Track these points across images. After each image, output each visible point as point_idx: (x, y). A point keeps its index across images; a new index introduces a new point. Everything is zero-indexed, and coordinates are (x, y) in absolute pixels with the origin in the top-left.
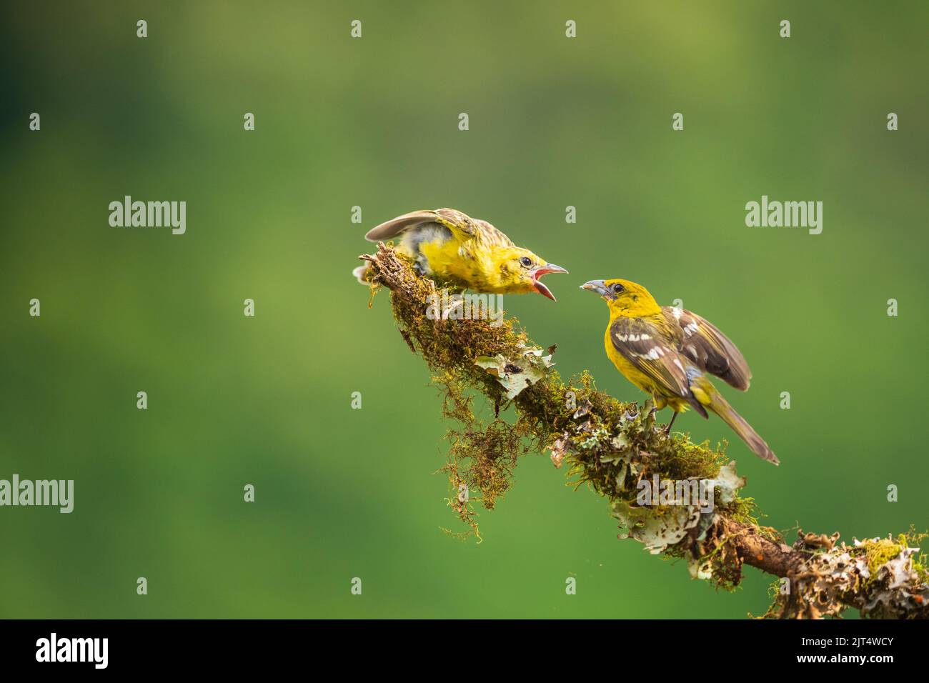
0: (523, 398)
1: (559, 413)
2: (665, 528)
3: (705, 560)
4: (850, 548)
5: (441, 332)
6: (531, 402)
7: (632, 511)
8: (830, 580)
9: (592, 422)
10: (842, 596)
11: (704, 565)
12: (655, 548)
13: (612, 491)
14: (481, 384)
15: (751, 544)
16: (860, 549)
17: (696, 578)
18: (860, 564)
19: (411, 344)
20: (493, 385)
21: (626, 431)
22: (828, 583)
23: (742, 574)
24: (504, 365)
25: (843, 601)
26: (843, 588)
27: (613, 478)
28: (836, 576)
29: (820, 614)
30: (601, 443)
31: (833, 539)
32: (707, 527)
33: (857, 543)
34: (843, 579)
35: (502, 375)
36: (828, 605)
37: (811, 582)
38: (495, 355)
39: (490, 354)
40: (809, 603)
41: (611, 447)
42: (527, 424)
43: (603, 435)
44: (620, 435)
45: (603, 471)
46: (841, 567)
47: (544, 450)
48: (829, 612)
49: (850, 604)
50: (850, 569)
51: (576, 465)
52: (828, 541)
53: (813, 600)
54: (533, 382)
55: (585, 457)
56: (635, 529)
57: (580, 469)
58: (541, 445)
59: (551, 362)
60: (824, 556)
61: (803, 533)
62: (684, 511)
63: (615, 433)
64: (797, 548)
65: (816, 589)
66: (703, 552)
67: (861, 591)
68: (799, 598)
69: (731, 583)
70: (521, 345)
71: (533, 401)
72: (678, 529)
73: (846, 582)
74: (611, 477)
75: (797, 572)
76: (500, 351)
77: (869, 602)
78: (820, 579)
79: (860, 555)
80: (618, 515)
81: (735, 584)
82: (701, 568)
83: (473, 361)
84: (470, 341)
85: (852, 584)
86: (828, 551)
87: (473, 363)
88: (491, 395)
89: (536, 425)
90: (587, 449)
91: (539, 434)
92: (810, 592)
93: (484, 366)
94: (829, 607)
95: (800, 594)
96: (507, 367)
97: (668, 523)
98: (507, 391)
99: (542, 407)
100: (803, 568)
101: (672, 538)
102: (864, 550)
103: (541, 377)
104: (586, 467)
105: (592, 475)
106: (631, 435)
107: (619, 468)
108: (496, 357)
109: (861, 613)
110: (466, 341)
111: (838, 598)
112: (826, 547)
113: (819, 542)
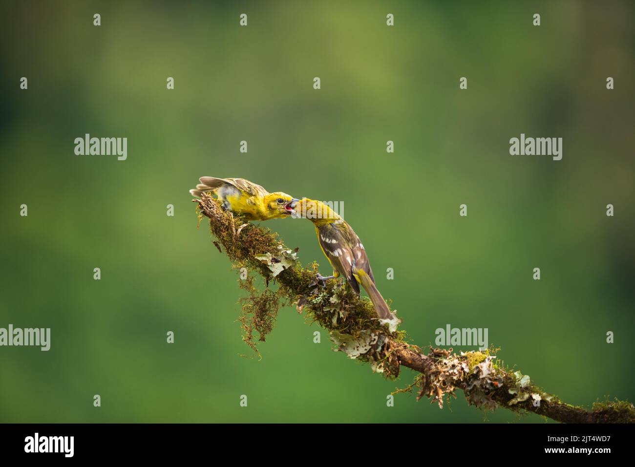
0: (281, 276)
1: (300, 284)
2: (358, 345)
3: (380, 362)
4: (458, 356)
5: (237, 240)
6: (285, 278)
7: (341, 337)
8: (448, 374)
9: (318, 289)
10: (455, 382)
11: (380, 365)
12: (353, 356)
13: (330, 326)
14: (258, 269)
15: (405, 355)
16: (464, 357)
17: (376, 372)
18: (464, 365)
19: (219, 248)
20: (265, 269)
21: (337, 294)
22: (447, 375)
23: (400, 370)
24: (271, 258)
25: (455, 385)
26: (455, 378)
27: (330, 319)
28: (451, 371)
29: (443, 392)
30: (324, 300)
31: (449, 351)
32: (381, 345)
33: (463, 354)
34: (455, 373)
35: (270, 264)
36: (447, 387)
37: (437, 375)
38: (266, 253)
39: (263, 253)
40: (436, 386)
41: (329, 302)
42: (283, 290)
43: (324, 296)
44: (334, 296)
45: (326, 315)
46: (454, 366)
47: (293, 304)
48: (447, 391)
49: (459, 387)
50: (459, 368)
51: (310, 312)
52: (447, 352)
53: (438, 384)
54: (287, 268)
55: (315, 308)
56: (342, 346)
57: (312, 314)
58: (291, 301)
59: (296, 256)
60: (445, 361)
61: (433, 349)
62: (369, 336)
63: (331, 294)
64: (430, 356)
65: (440, 379)
66: (379, 358)
67: (465, 379)
68: (431, 383)
69: (394, 376)
70: (280, 247)
71: (286, 278)
72: (365, 346)
73: (457, 375)
74: (329, 318)
75: (430, 369)
76: (268, 251)
77: (469, 385)
78: (443, 373)
79: (464, 360)
80: (333, 338)
81: (396, 376)
82: (378, 367)
83: (254, 256)
84: (252, 245)
85: (460, 376)
86: (446, 358)
87: (254, 258)
88: (264, 275)
89: (288, 291)
90: (316, 303)
91: (290, 296)
92: (437, 380)
93: (260, 259)
94: (447, 389)
95: (431, 382)
96: (272, 259)
97: (360, 343)
98: (272, 272)
99: (291, 281)
100: (433, 367)
101: (362, 351)
102: (466, 358)
103: (291, 265)
104: (315, 313)
105: (319, 317)
106: (340, 296)
107: (334, 313)
108: (267, 254)
109: (464, 391)
110: (250, 245)
111: (452, 384)
112: (445, 356)
113: (442, 353)
